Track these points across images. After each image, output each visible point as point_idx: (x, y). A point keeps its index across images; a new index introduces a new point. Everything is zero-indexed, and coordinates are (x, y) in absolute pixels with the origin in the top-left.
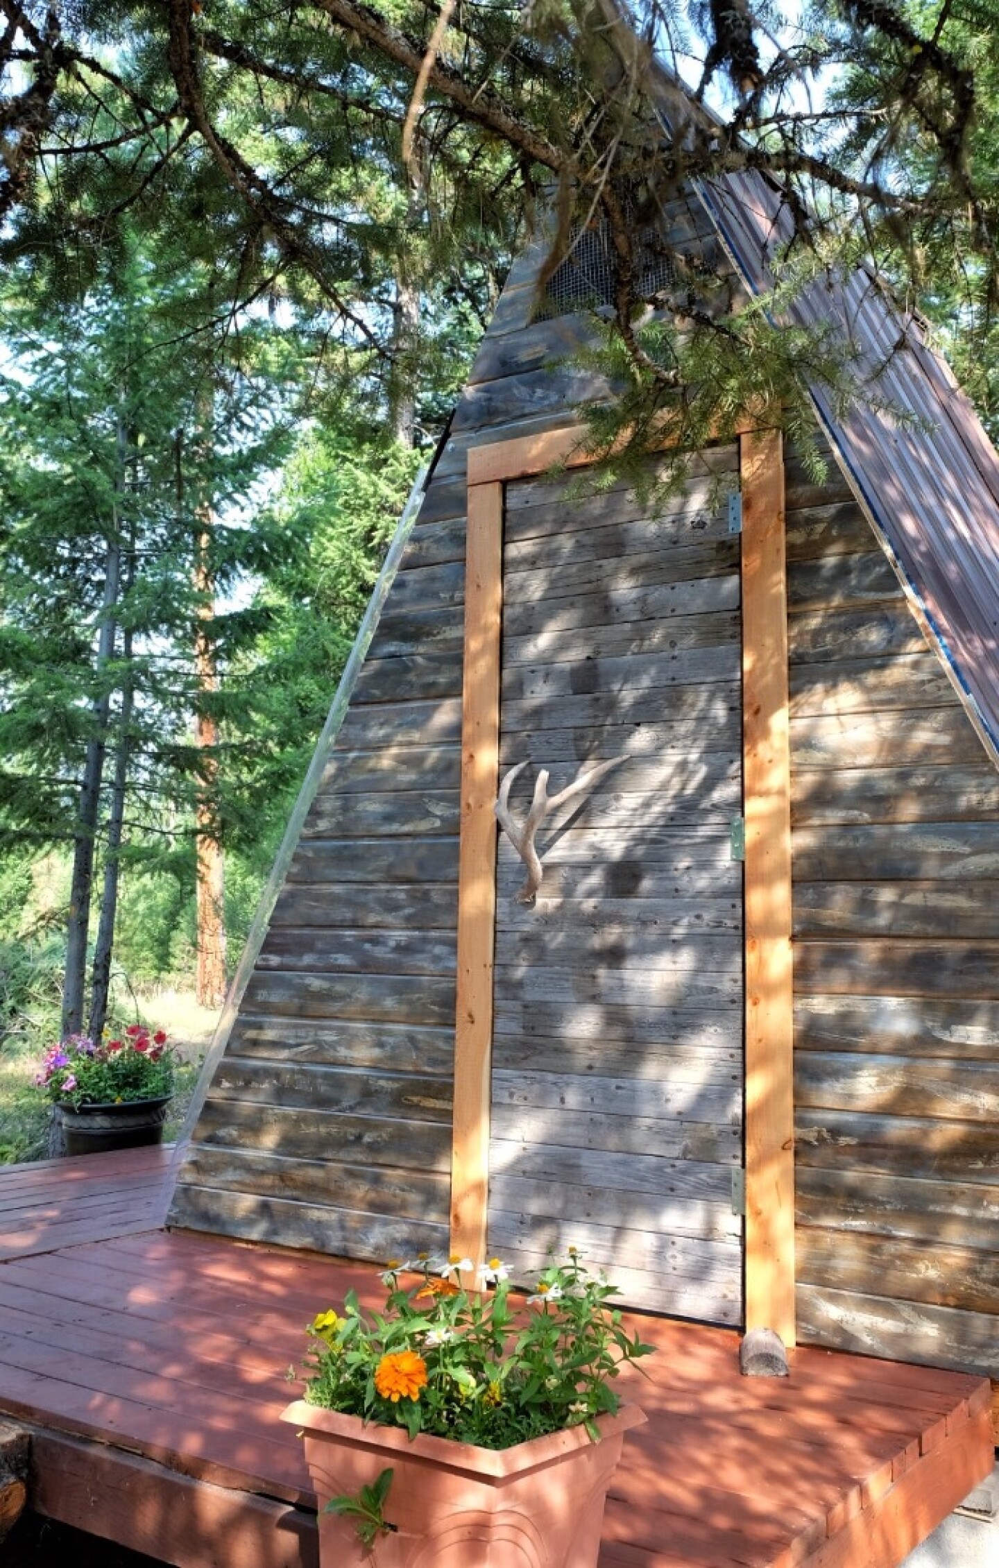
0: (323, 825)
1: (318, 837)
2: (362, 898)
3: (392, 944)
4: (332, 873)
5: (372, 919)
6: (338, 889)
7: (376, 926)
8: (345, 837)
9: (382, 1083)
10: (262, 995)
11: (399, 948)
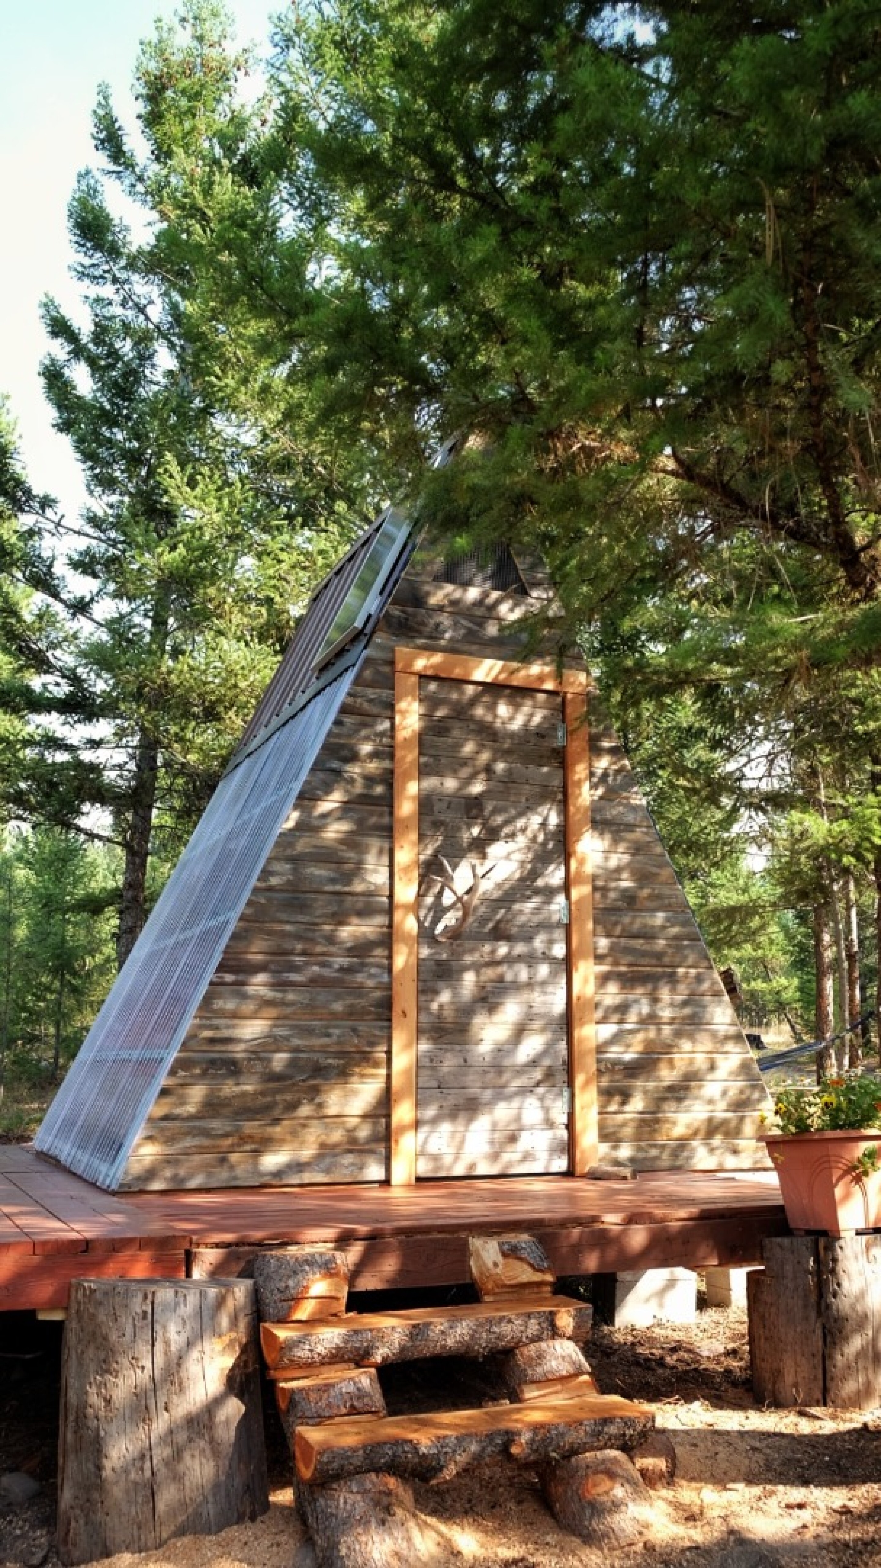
0: (274, 881)
1: (270, 889)
2: (310, 935)
3: (337, 966)
4: (283, 916)
5: (319, 949)
6: (288, 928)
7: (323, 954)
8: (294, 891)
9: (330, 1061)
10: (218, 1004)
11: (342, 969)
